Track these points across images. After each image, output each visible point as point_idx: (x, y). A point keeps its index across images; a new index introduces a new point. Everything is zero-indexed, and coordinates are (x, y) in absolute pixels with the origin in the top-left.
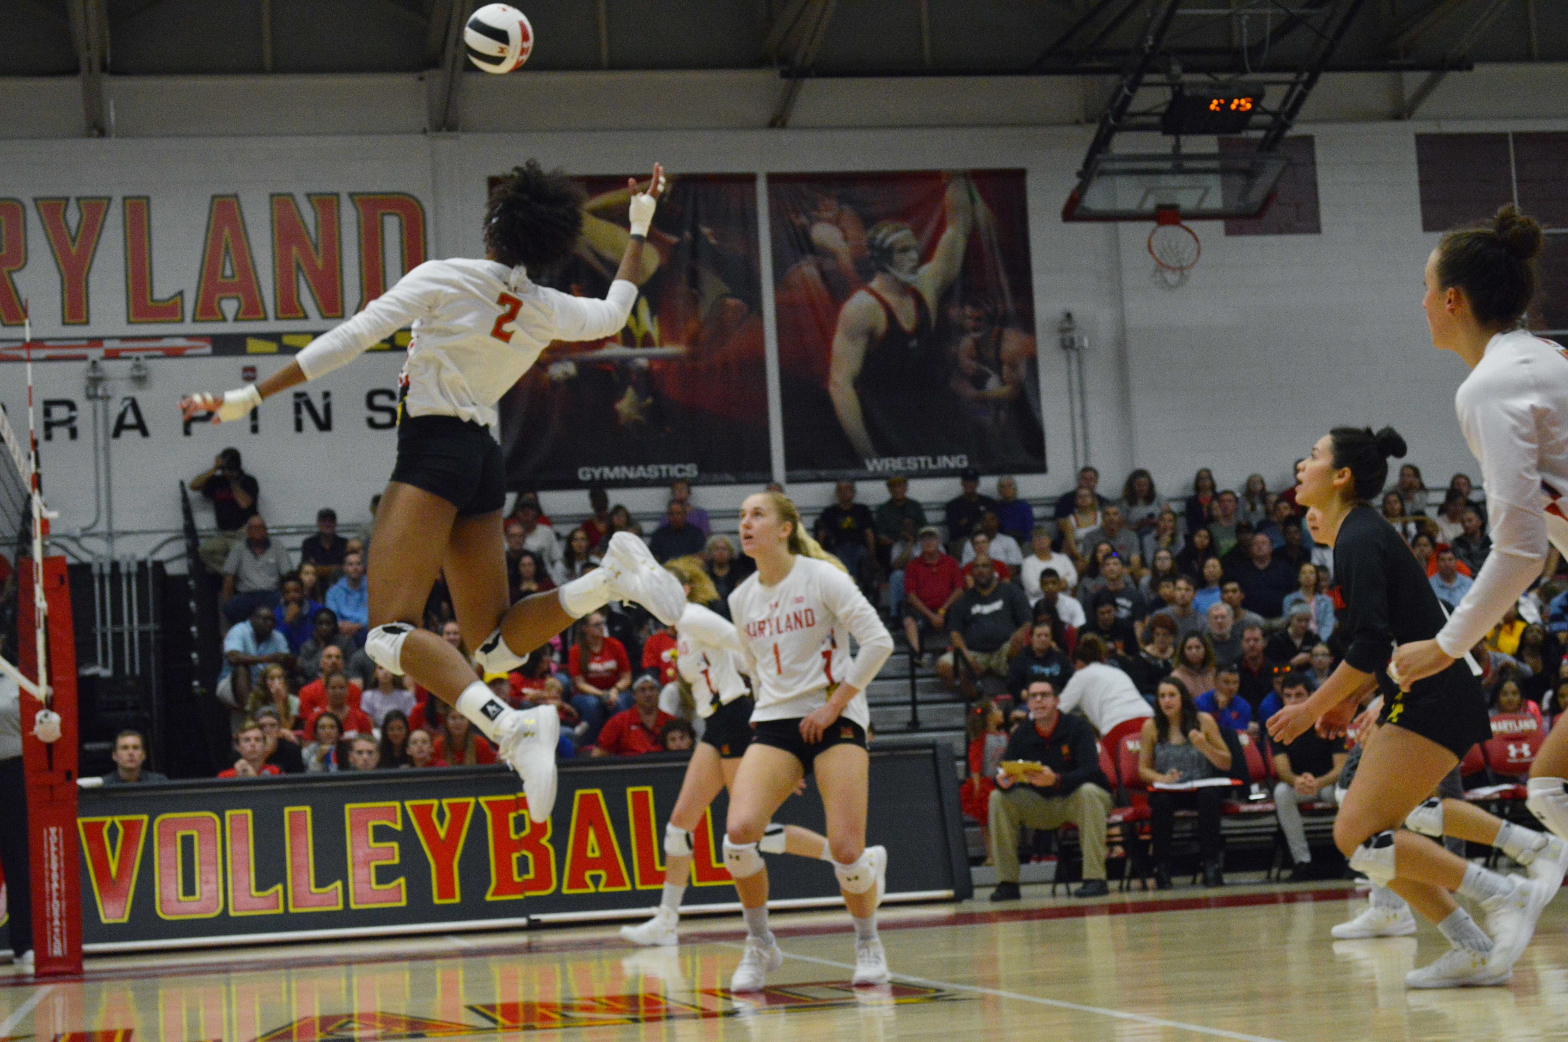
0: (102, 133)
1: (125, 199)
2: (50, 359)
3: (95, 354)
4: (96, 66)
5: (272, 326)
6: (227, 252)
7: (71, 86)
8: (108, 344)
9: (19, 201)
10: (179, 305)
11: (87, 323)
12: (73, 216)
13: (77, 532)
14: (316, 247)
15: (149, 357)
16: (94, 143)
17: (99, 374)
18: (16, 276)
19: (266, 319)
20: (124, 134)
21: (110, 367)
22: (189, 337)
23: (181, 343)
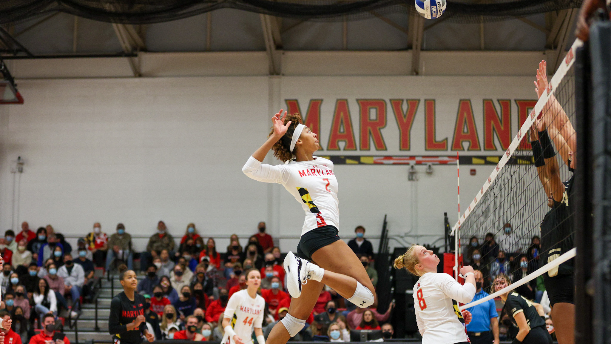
0: (417, 74)
1: (425, 100)
2: (394, 164)
3: (412, 162)
4: (419, 48)
5: (483, 153)
6: (465, 122)
7: (407, 55)
8: (418, 159)
9: (384, 101)
10: (446, 143)
11: (409, 150)
12: (405, 107)
13: (403, 235)
14: (501, 121)
15: (433, 164)
16: (414, 78)
17: (414, 171)
18: (383, 131)
19: (480, 150)
20: (427, 74)
21: (418, 168)
22: (449, 157)
23: (446, 159)
